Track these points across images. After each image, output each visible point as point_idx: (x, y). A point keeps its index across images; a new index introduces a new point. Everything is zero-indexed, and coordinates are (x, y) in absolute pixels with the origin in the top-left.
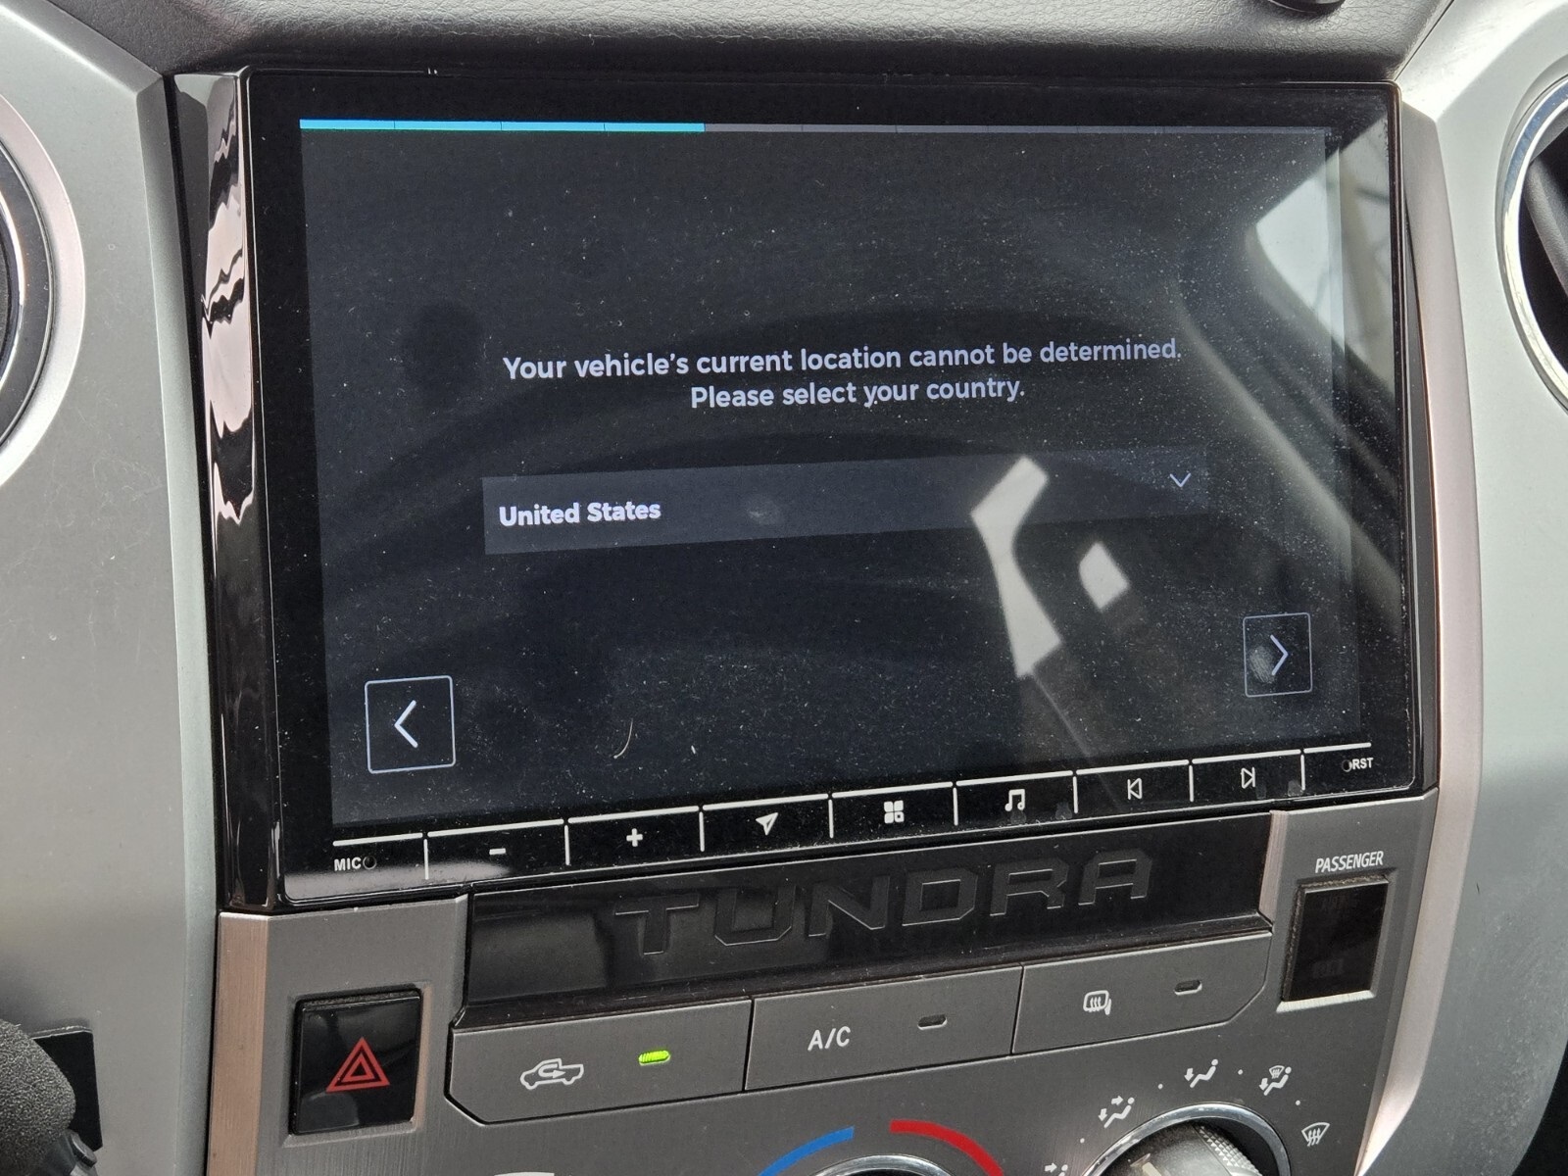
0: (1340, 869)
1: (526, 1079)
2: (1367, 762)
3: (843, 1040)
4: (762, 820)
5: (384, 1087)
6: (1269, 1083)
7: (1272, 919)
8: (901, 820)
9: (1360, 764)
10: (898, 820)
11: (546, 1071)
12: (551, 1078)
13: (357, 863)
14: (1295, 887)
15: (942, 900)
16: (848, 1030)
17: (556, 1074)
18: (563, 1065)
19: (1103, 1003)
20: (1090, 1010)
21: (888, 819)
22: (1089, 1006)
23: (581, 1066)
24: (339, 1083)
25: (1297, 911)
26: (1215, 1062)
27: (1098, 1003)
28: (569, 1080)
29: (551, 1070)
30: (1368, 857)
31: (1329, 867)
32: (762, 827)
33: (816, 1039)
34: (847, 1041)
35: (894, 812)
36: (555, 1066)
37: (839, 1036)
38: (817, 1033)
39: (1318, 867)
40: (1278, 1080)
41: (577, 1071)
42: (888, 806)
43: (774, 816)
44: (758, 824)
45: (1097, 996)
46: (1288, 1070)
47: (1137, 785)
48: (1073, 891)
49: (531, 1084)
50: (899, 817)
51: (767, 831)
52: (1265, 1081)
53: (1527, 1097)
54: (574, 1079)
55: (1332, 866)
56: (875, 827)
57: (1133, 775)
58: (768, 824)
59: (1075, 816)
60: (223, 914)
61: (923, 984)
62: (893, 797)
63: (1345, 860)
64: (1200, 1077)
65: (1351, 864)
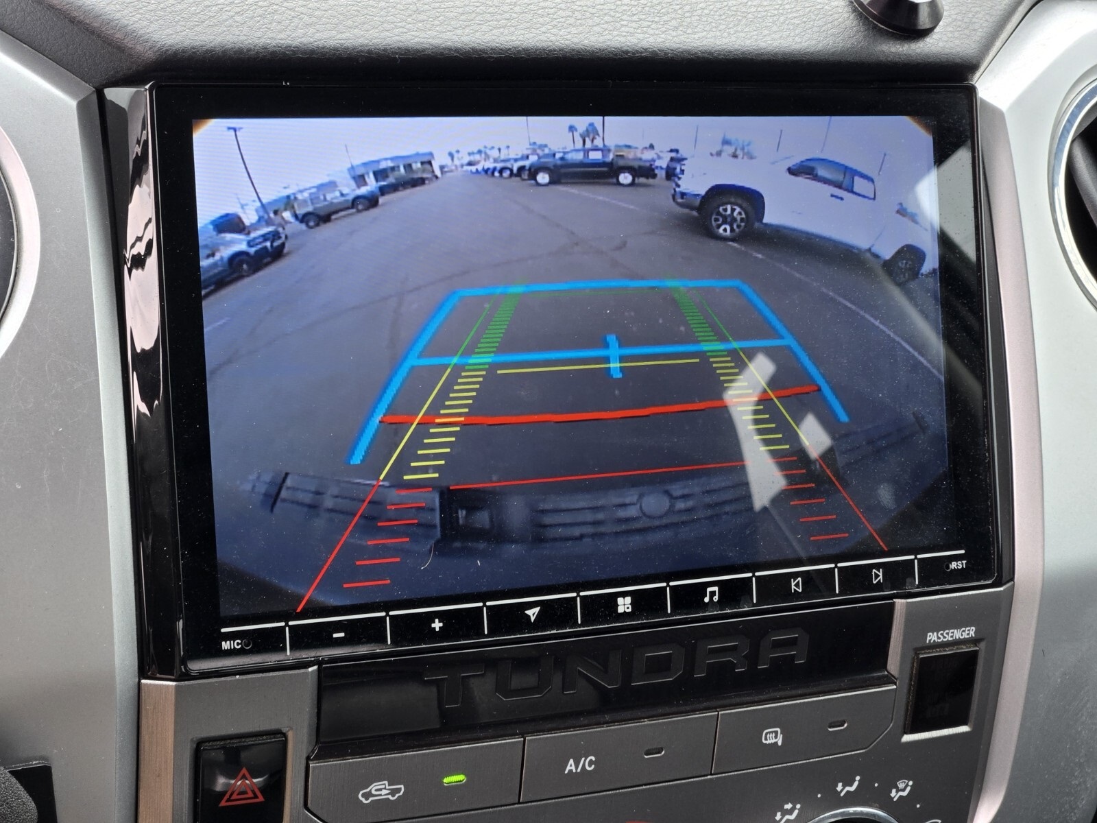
0: (945, 640)
1: (363, 795)
2: (962, 564)
3: (590, 766)
4: (530, 612)
5: (261, 802)
6: (897, 792)
7: (896, 676)
8: (630, 610)
9: (957, 565)
10: (627, 611)
11: (376, 790)
12: (381, 795)
13: (238, 644)
14: (912, 654)
15: (660, 666)
16: (593, 758)
17: (384, 792)
18: (389, 785)
19: (776, 737)
20: (767, 742)
21: (621, 610)
22: (766, 739)
23: (402, 786)
24: (228, 800)
25: (914, 670)
26: (858, 778)
27: (773, 737)
28: (393, 796)
29: (380, 790)
30: (964, 631)
31: (936, 639)
32: (529, 616)
33: (571, 766)
34: (593, 766)
35: (624, 605)
36: (383, 786)
37: (588, 763)
38: (571, 761)
39: (928, 639)
40: (903, 790)
41: (399, 790)
42: (620, 600)
43: (537, 610)
44: (527, 615)
45: (772, 732)
46: (911, 783)
47: (798, 582)
48: (753, 658)
49: (367, 799)
50: (628, 608)
51: (533, 619)
52: (894, 791)
53: (1083, 799)
54: (397, 795)
55: (939, 638)
56: (610, 615)
57: (795, 575)
58: (533, 615)
59: (754, 605)
60: (143, 681)
61: (647, 725)
62: (624, 594)
63: (948, 634)
64: (848, 788)
65: (952, 637)
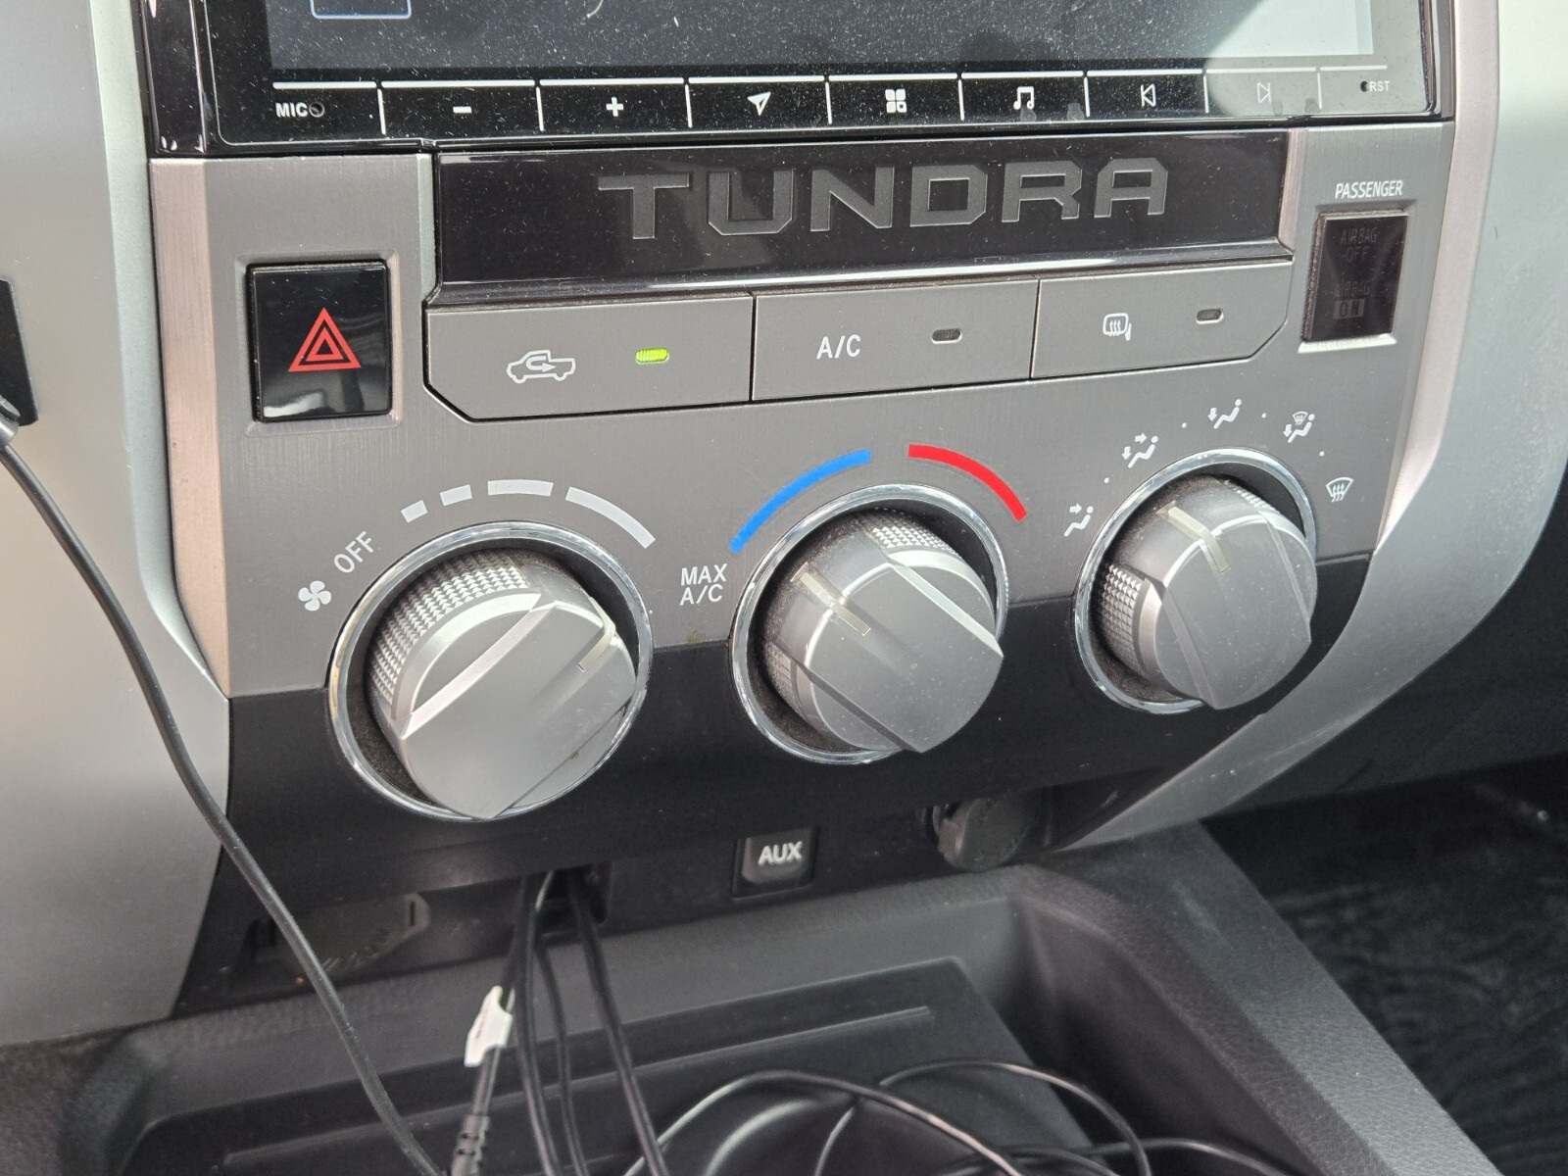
0: (1360, 196)
1: (513, 370)
2: (1384, 85)
3: (853, 350)
4: (754, 99)
5: (355, 369)
6: (1293, 429)
7: (1292, 248)
8: (904, 110)
9: (1377, 87)
10: (900, 110)
11: (534, 363)
12: (540, 372)
13: (302, 109)
14: (1313, 215)
15: (951, 200)
16: (858, 339)
17: (546, 367)
18: (552, 358)
19: (1122, 328)
20: (1110, 334)
21: (891, 108)
22: (1108, 329)
24: (303, 362)
25: (1318, 241)
26: (1238, 402)
27: (1118, 327)
28: (560, 376)
29: (539, 363)
30: (1387, 185)
31: (1348, 193)
32: (755, 106)
33: (825, 347)
34: (858, 351)
35: (896, 101)
36: (544, 358)
37: (850, 346)
38: (826, 340)
39: (1338, 192)
40: (1302, 427)
41: (568, 366)
42: (889, 94)
43: (766, 96)
44: (750, 103)
45: (1117, 318)
46: (1312, 417)
47: (1151, 91)
49: (520, 378)
50: (901, 106)
51: (760, 111)
52: (1289, 427)
53: (1542, 471)
54: (566, 374)
55: (1352, 193)
56: (875, 114)
57: (1147, 81)
58: (761, 104)
59: (1086, 118)
60: (154, 161)
61: (936, 291)
62: (895, 85)
63: (1365, 187)
64: (1224, 418)
65: (1371, 192)
